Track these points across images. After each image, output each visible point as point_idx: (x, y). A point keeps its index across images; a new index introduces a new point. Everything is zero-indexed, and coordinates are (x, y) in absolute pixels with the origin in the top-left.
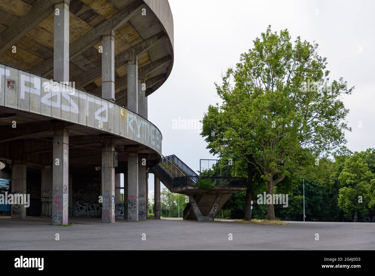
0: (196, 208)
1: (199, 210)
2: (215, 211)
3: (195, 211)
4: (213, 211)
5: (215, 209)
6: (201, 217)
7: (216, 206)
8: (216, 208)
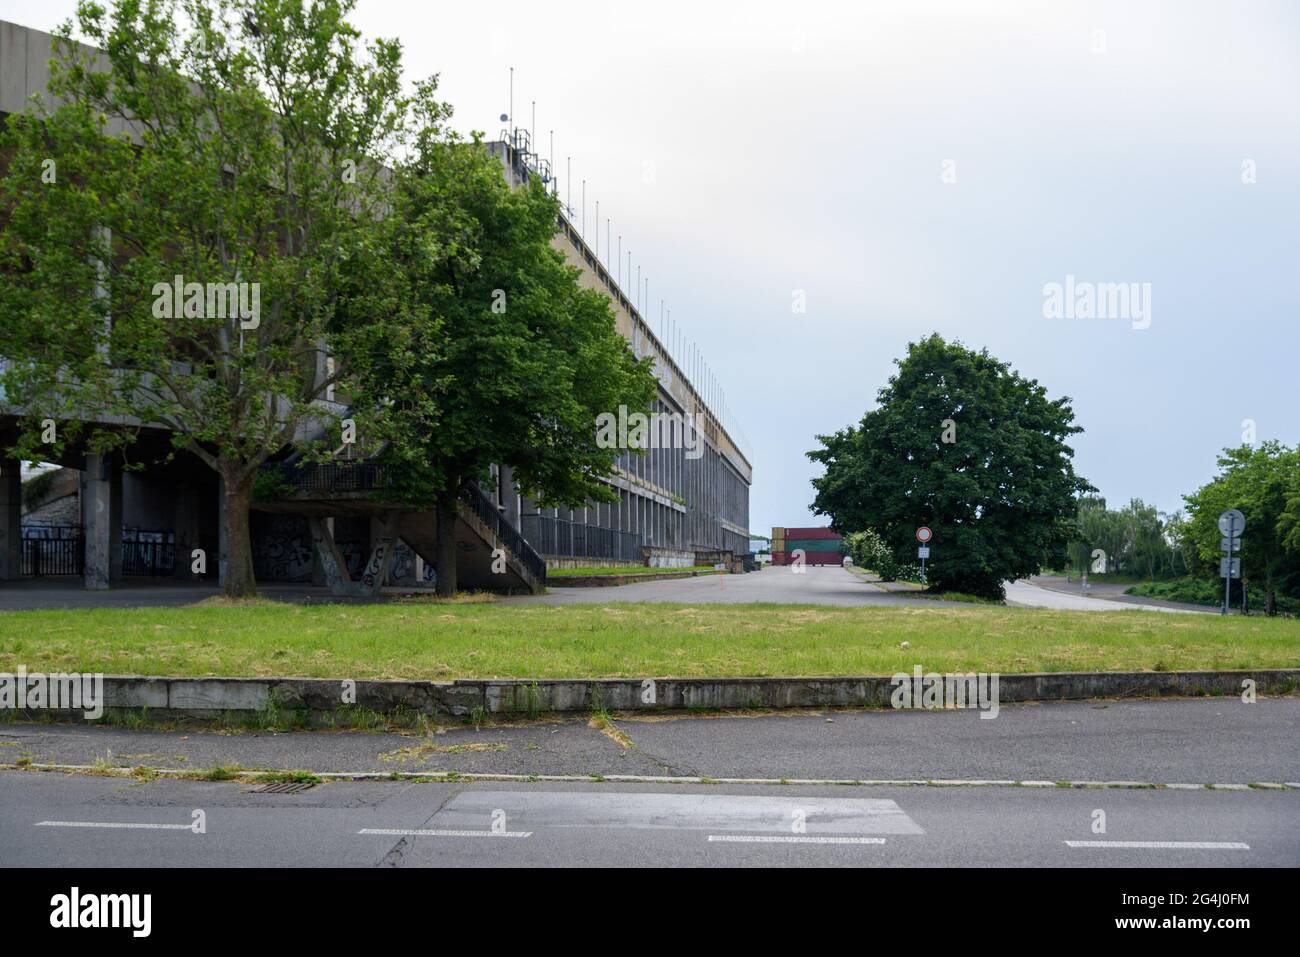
0: (328, 557)
1: (334, 563)
2: (378, 567)
3: (325, 565)
4: (372, 567)
5: (378, 560)
6: (339, 582)
7: (382, 550)
8: (380, 558)
